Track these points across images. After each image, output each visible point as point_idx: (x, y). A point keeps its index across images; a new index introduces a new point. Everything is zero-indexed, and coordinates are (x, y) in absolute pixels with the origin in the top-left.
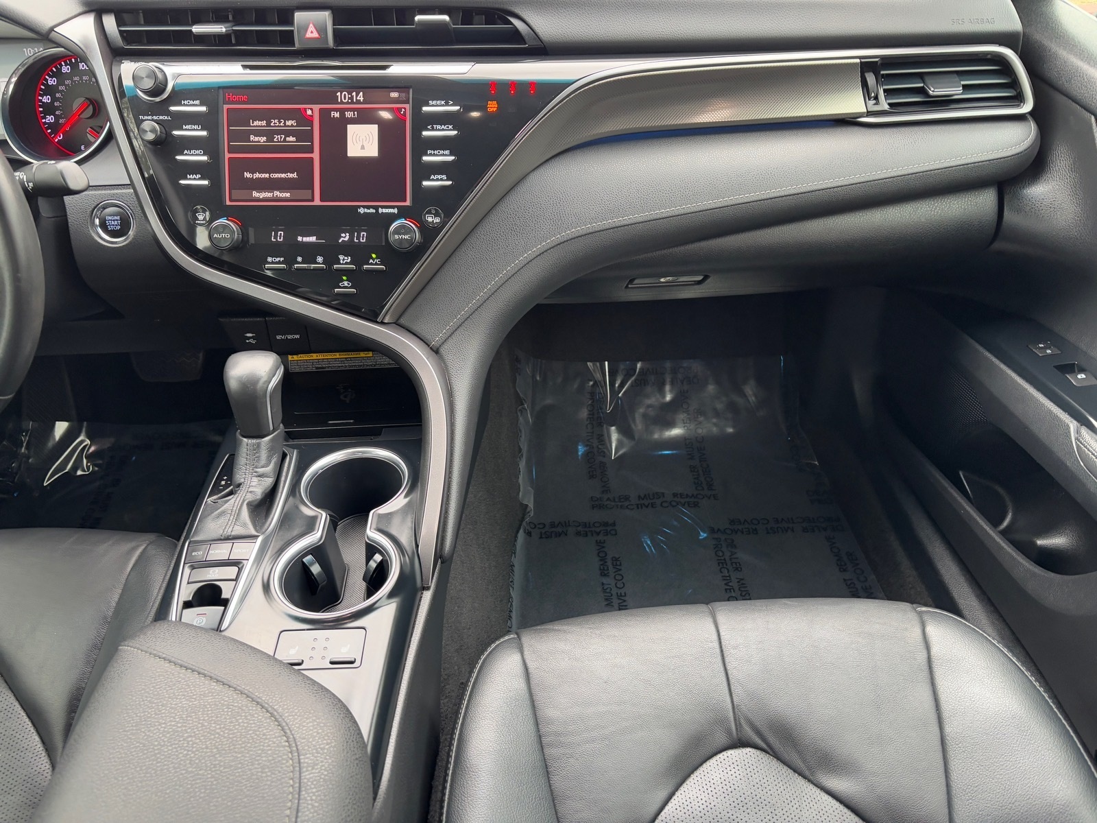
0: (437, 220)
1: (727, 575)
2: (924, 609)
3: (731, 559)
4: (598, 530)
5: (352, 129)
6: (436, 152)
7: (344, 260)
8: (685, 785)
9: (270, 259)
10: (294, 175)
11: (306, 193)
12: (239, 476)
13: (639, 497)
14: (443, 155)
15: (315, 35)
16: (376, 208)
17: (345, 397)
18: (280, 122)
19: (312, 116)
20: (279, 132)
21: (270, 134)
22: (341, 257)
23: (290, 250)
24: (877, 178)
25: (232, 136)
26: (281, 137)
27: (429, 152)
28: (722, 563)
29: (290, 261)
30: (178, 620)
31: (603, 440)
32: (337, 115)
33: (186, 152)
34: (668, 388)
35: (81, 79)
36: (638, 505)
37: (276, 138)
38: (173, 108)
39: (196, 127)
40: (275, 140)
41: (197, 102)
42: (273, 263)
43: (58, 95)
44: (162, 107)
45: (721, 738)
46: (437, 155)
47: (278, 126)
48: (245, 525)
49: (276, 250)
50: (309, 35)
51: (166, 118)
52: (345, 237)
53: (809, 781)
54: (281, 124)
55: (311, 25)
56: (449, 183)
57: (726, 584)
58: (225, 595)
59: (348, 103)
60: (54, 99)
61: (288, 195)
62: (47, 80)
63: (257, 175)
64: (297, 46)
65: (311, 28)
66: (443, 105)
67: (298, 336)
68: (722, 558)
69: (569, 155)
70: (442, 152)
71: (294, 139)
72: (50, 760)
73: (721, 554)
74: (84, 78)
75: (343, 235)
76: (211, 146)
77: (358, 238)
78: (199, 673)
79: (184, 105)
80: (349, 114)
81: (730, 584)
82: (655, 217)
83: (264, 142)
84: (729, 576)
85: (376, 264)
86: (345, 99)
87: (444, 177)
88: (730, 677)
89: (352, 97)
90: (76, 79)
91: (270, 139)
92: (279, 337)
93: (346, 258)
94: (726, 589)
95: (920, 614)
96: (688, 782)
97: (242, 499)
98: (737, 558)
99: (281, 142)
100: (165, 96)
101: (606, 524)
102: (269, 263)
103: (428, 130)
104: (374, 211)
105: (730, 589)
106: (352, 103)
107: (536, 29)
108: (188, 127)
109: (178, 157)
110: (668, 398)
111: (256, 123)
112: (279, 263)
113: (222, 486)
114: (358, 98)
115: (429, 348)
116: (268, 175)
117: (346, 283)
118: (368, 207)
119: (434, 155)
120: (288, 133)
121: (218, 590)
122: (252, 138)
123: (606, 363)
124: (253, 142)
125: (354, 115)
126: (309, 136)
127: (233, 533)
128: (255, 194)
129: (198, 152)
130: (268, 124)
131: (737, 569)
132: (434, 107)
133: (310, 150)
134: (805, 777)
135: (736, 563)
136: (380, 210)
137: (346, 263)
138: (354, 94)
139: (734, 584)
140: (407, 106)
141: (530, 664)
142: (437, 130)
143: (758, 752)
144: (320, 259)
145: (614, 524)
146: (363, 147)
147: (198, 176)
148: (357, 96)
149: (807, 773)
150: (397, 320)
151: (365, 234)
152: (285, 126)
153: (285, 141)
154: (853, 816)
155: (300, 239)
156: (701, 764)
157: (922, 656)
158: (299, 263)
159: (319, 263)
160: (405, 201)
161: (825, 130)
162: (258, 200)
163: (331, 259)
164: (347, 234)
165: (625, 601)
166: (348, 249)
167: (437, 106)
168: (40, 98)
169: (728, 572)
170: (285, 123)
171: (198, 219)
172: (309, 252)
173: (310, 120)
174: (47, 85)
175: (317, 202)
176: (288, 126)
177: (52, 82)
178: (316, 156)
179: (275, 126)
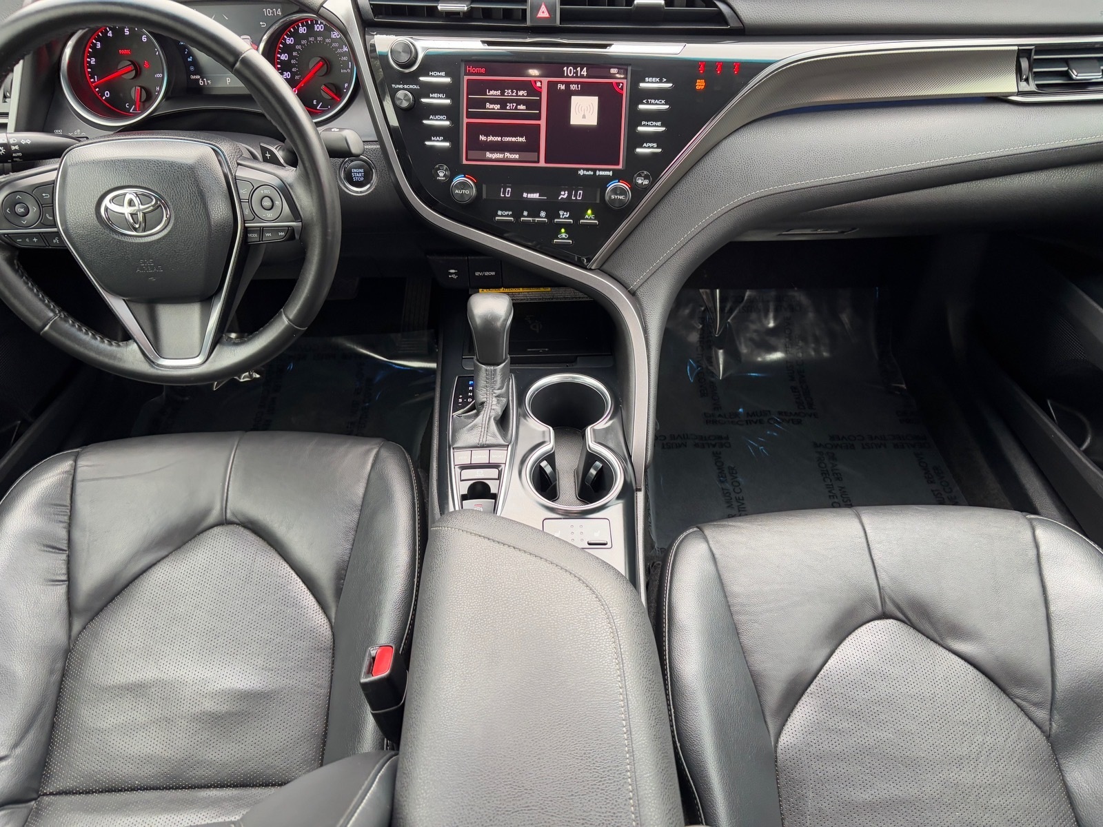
0: (646, 182)
1: (830, 484)
2: (1032, 516)
3: (832, 470)
4: (713, 443)
5: (574, 99)
6: (649, 123)
7: (563, 215)
8: (842, 645)
9: (500, 213)
10: (523, 139)
11: (533, 156)
12: (481, 397)
13: (748, 414)
14: (655, 126)
15: (546, 15)
16: (594, 170)
17: (535, 327)
18: (512, 92)
19: (541, 88)
20: (511, 101)
21: (503, 103)
22: (561, 213)
23: (517, 205)
24: (1023, 152)
25: (471, 103)
26: (513, 106)
27: (643, 123)
28: (825, 474)
29: (517, 215)
30: (457, 508)
31: (712, 360)
32: (563, 87)
33: (431, 117)
34: (771, 315)
35: (316, 39)
36: (747, 421)
37: (509, 106)
38: (422, 79)
39: (441, 95)
40: (508, 108)
41: (443, 74)
42: (502, 216)
43: (294, 54)
44: (413, 78)
45: (870, 612)
46: (650, 126)
47: (511, 96)
48: (494, 436)
49: (505, 205)
50: (540, 15)
51: (415, 87)
52: (564, 195)
53: (939, 644)
54: (514, 94)
55: (543, 6)
56: (660, 150)
57: (830, 492)
58: (493, 491)
59: (573, 77)
60: (291, 57)
61: (517, 156)
62: (285, 39)
63: (491, 138)
64: (529, 23)
65: (543, 8)
66: (657, 82)
67: (493, 273)
68: (825, 469)
69: (756, 124)
70: (654, 123)
71: (524, 107)
72: (327, 616)
73: (823, 465)
74: (319, 39)
75: (563, 193)
76: (451, 112)
77: (575, 196)
78: (514, 548)
79: (432, 76)
80: (573, 87)
81: (833, 491)
82: (828, 182)
83: (498, 109)
84: (832, 485)
85: (591, 219)
86: (570, 73)
87: (655, 145)
88: (876, 565)
89: (577, 72)
90: (311, 39)
91: (503, 106)
92: (477, 274)
93: (565, 213)
94: (830, 496)
95: (1030, 521)
96: (844, 643)
97: (488, 417)
98: (837, 469)
99: (512, 109)
100: (415, 68)
101: (720, 438)
102: (499, 216)
103: (644, 104)
104: (592, 173)
105: (833, 496)
106: (577, 77)
107: (739, 12)
108: (435, 95)
109: (425, 122)
110: (771, 325)
111: (492, 92)
112: (508, 216)
113: (460, 403)
114: (582, 73)
115: (627, 292)
116: (500, 138)
117: (564, 235)
118: (588, 170)
119: (648, 126)
120: (519, 102)
121: (487, 487)
122: (488, 105)
123: (718, 291)
124: (490, 109)
125: (578, 87)
126: (537, 105)
127: (487, 442)
128: (489, 155)
129: (442, 117)
130: (503, 94)
131: (838, 479)
132: (649, 84)
133: (538, 117)
134: (936, 642)
135: (837, 474)
136: (598, 173)
137: (565, 218)
138: (579, 69)
139: (836, 491)
140: (625, 81)
141: (715, 551)
142: (651, 104)
143: (899, 623)
144: (543, 214)
145: (727, 438)
146: (584, 117)
147: (442, 138)
148: (581, 71)
149: (938, 639)
150: (602, 265)
151: (581, 192)
152: (517, 96)
153: (516, 109)
154: (975, 670)
155: (525, 195)
156: (854, 630)
157: (1033, 553)
158: (525, 217)
159: (542, 218)
160: (618, 164)
161: (980, 105)
162: (491, 160)
163: (552, 214)
164: (566, 192)
165: (743, 504)
166: (567, 205)
167: (652, 82)
168: (279, 56)
169: (831, 481)
170: (517, 93)
171: (439, 176)
172: (534, 208)
173: (539, 93)
174: (285, 44)
175: (542, 164)
176: (520, 96)
177: (290, 41)
178: (543, 123)
179: (508, 96)
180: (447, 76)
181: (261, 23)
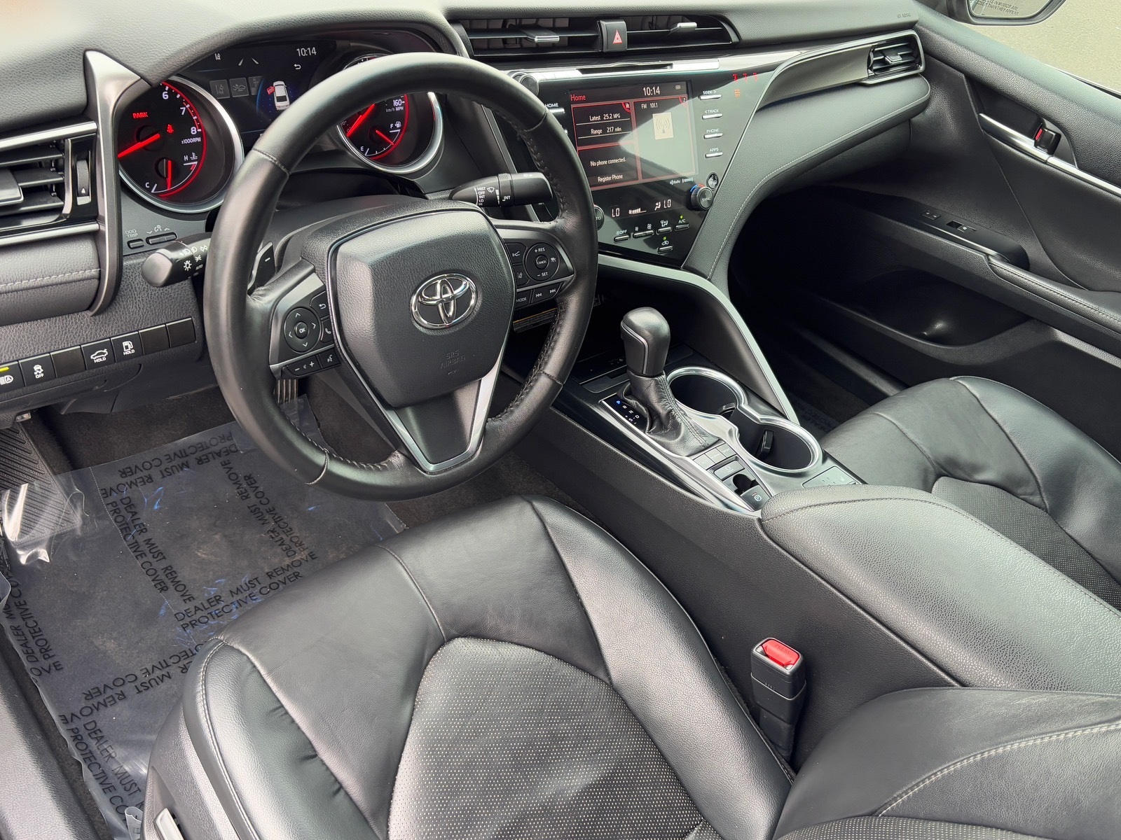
0: (715, 182)
6: (711, 131)
7: (664, 224)
9: (618, 232)
10: (624, 160)
11: (633, 174)
14: (715, 133)
15: (619, 40)
16: (680, 179)
18: (609, 116)
19: (629, 109)
20: (610, 125)
21: (602, 128)
22: (662, 222)
23: (629, 223)
25: (579, 132)
26: (612, 129)
27: (707, 131)
29: (632, 231)
32: (645, 106)
37: (609, 129)
40: (608, 132)
41: (556, 105)
42: (620, 235)
45: (930, 477)
46: (712, 133)
47: (609, 120)
49: (620, 224)
50: (615, 41)
52: (658, 206)
54: (610, 118)
56: (721, 153)
58: (752, 478)
59: (650, 96)
61: (621, 177)
63: (599, 163)
64: (606, 50)
65: (617, 35)
66: (711, 95)
70: (714, 130)
71: (620, 130)
75: (657, 204)
77: (667, 204)
80: (652, 105)
83: (600, 134)
85: (683, 223)
86: (649, 93)
87: (717, 149)
89: (653, 91)
91: (605, 131)
93: (665, 222)
99: (612, 133)
102: (618, 236)
103: (705, 114)
104: (679, 182)
106: (653, 96)
111: (594, 118)
112: (624, 234)
114: (656, 92)
116: (606, 162)
117: (666, 242)
118: (676, 179)
119: (710, 133)
120: (615, 125)
121: (745, 477)
122: (593, 131)
124: (593, 134)
125: (655, 106)
126: (630, 126)
128: (600, 179)
130: (602, 119)
132: (706, 96)
136: (683, 181)
137: (666, 227)
138: (654, 88)
142: (709, 113)
143: (946, 478)
144: (649, 226)
146: (664, 132)
148: (656, 90)
151: (670, 201)
152: (613, 119)
153: (614, 132)
155: (630, 212)
158: (638, 232)
159: (649, 230)
162: (602, 184)
163: (656, 225)
164: (659, 203)
166: (663, 215)
167: (708, 95)
170: (613, 117)
172: (641, 222)
175: (640, 180)
176: (615, 119)
178: (635, 142)
179: (607, 120)
180: (560, 106)
181: (295, 65)
